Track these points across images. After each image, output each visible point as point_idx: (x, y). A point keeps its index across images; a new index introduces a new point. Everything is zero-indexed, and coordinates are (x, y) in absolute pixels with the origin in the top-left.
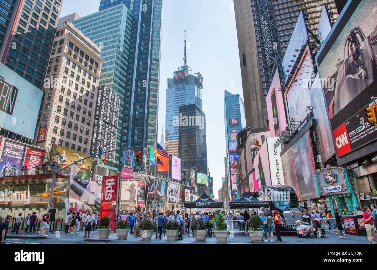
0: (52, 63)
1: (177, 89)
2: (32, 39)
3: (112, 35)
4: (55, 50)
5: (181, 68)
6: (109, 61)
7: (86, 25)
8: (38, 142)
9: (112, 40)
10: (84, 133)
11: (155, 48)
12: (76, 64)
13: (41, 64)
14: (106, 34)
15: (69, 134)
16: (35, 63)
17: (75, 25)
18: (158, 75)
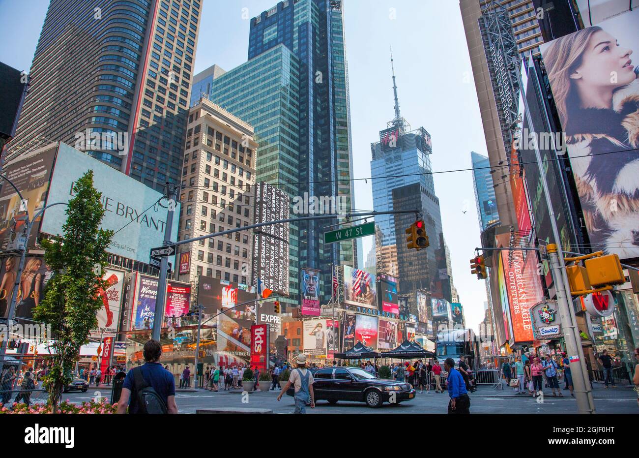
0: (187, 161)
1: (389, 160)
2: (159, 133)
3: (271, 95)
4: (189, 142)
5: (391, 124)
6: (269, 137)
7: (231, 85)
8: (180, 274)
9: (270, 103)
10: (241, 254)
11: (339, 104)
12: (219, 158)
13: (174, 165)
14: (262, 96)
15: (219, 258)
16: (166, 165)
17: (214, 100)
18: (347, 149)
